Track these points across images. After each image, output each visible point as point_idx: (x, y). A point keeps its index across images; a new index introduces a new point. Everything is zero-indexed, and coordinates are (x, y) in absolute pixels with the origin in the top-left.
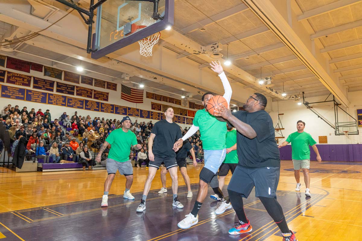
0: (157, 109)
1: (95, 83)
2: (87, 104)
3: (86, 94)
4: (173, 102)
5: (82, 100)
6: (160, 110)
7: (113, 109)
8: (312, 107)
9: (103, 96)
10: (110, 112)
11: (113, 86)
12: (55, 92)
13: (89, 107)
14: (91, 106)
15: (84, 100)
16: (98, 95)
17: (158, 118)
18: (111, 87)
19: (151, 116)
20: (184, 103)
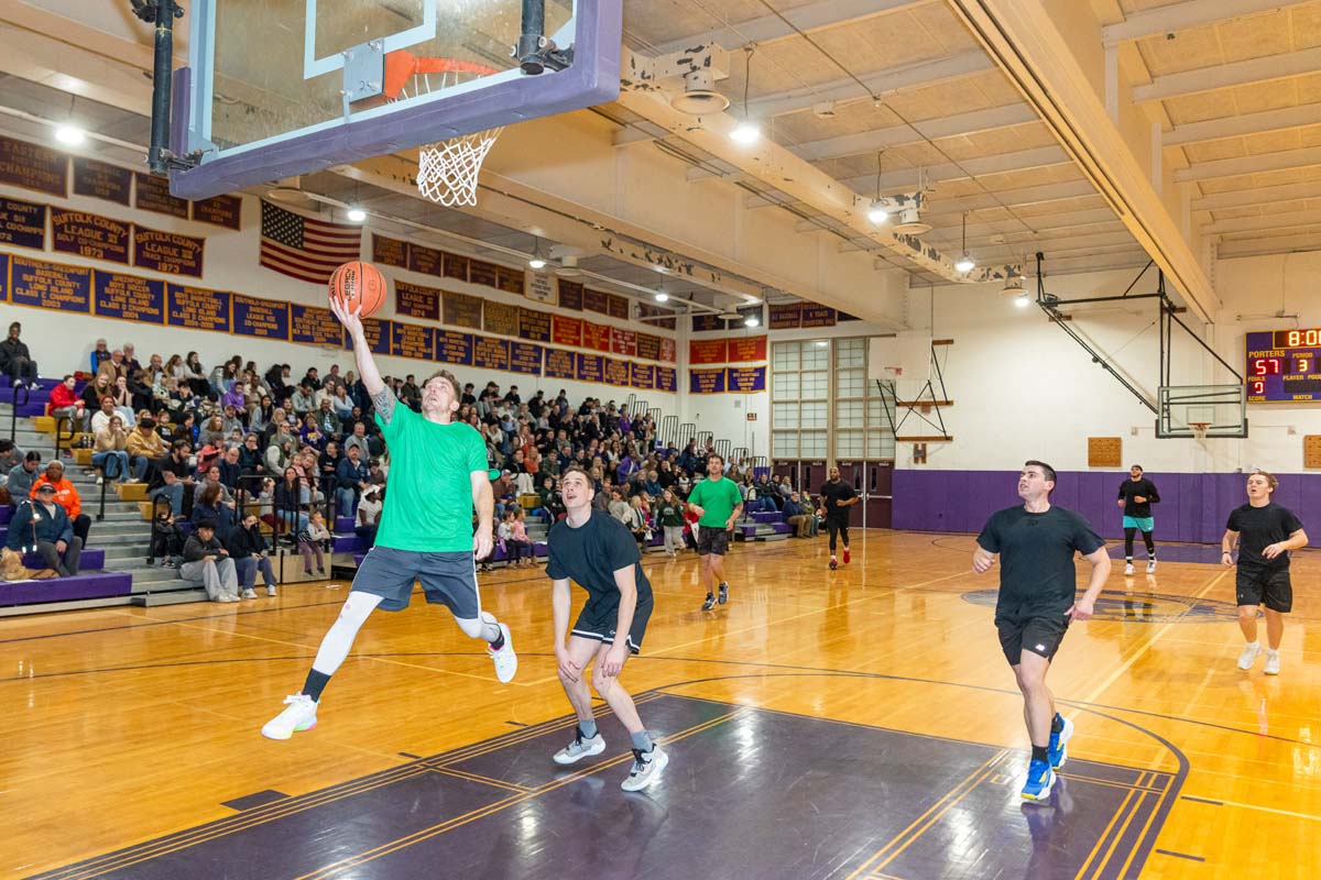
0: (421, 310)
1: (140, 195)
2: (107, 290)
3: (99, 245)
4: (490, 282)
5: (81, 272)
6: (433, 315)
7: (223, 313)
8: (1069, 318)
9: (180, 253)
10: (212, 326)
11: (224, 207)
13: (116, 306)
14: (123, 300)
15: (89, 273)
16: (156, 248)
17: (424, 354)
18: (214, 211)
19: (394, 342)
20: (539, 287)
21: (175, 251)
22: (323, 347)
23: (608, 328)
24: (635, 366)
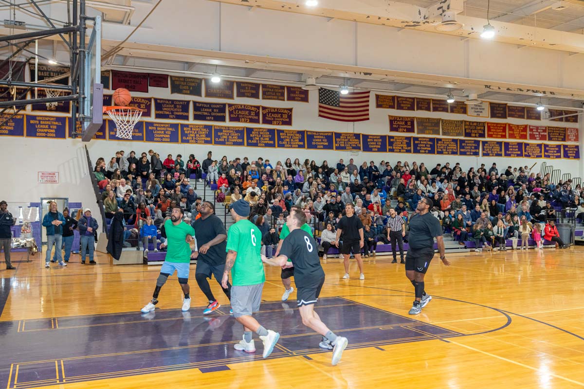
0: (404, 128)
1: (264, 93)
2: (251, 135)
3: (247, 117)
4: (445, 110)
5: (241, 129)
6: (412, 130)
7: (302, 140)
9: (282, 116)
10: (297, 146)
11: (301, 93)
12: (191, 121)
13: (255, 142)
14: (258, 139)
15: (244, 129)
16: (271, 115)
17: (406, 150)
18: (296, 95)
19: (389, 146)
20: (477, 109)
21: (279, 115)
22: (351, 151)
23: (526, 126)
24: (546, 146)
